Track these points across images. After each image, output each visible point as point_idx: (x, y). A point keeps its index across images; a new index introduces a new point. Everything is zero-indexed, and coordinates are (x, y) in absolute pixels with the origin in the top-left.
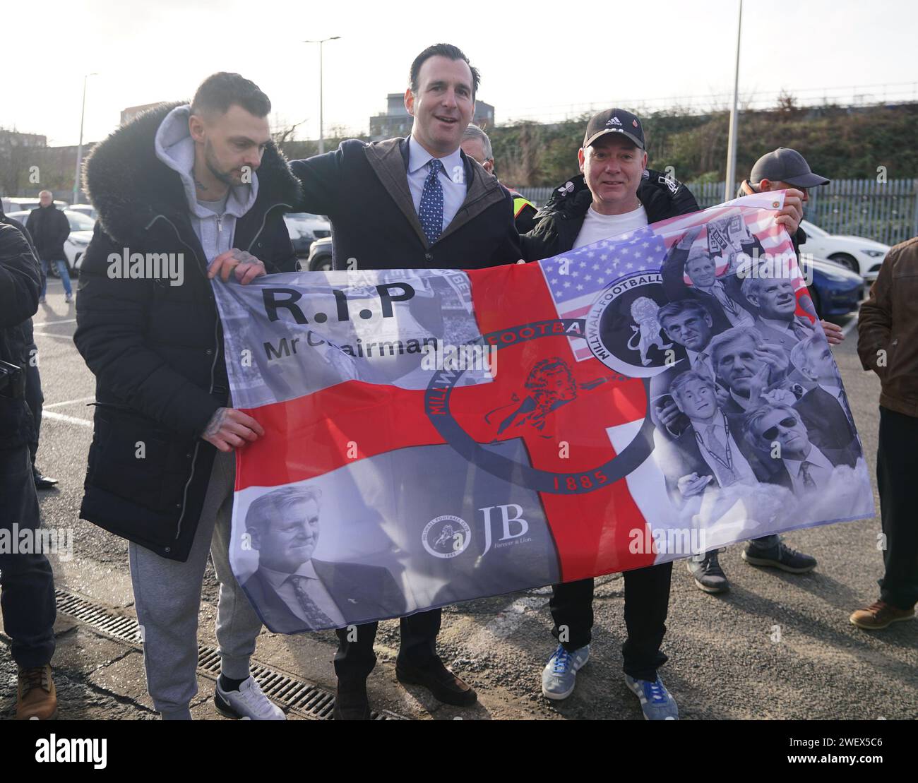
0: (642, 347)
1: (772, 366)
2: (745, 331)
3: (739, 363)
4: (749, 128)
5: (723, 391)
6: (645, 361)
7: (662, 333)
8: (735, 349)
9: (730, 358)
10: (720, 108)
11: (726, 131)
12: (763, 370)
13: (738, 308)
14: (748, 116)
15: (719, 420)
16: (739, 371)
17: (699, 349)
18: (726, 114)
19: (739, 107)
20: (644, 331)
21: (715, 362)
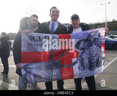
0: (80, 47)
1: (96, 53)
2: (94, 48)
3: (92, 52)
4: (109, 24)
5: (89, 56)
6: (80, 49)
7: (83, 46)
8: (92, 50)
9: (91, 51)
10: (104, 22)
11: (105, 25)
12: (95, 54)
13: (94, 44)
14: (108, 23)
15: (88, 60)
16: (92, 53)
17: (87, 49)
18: (105, 23)
19: (107, 22)
20: (81, 45)
21: (89, 51)
